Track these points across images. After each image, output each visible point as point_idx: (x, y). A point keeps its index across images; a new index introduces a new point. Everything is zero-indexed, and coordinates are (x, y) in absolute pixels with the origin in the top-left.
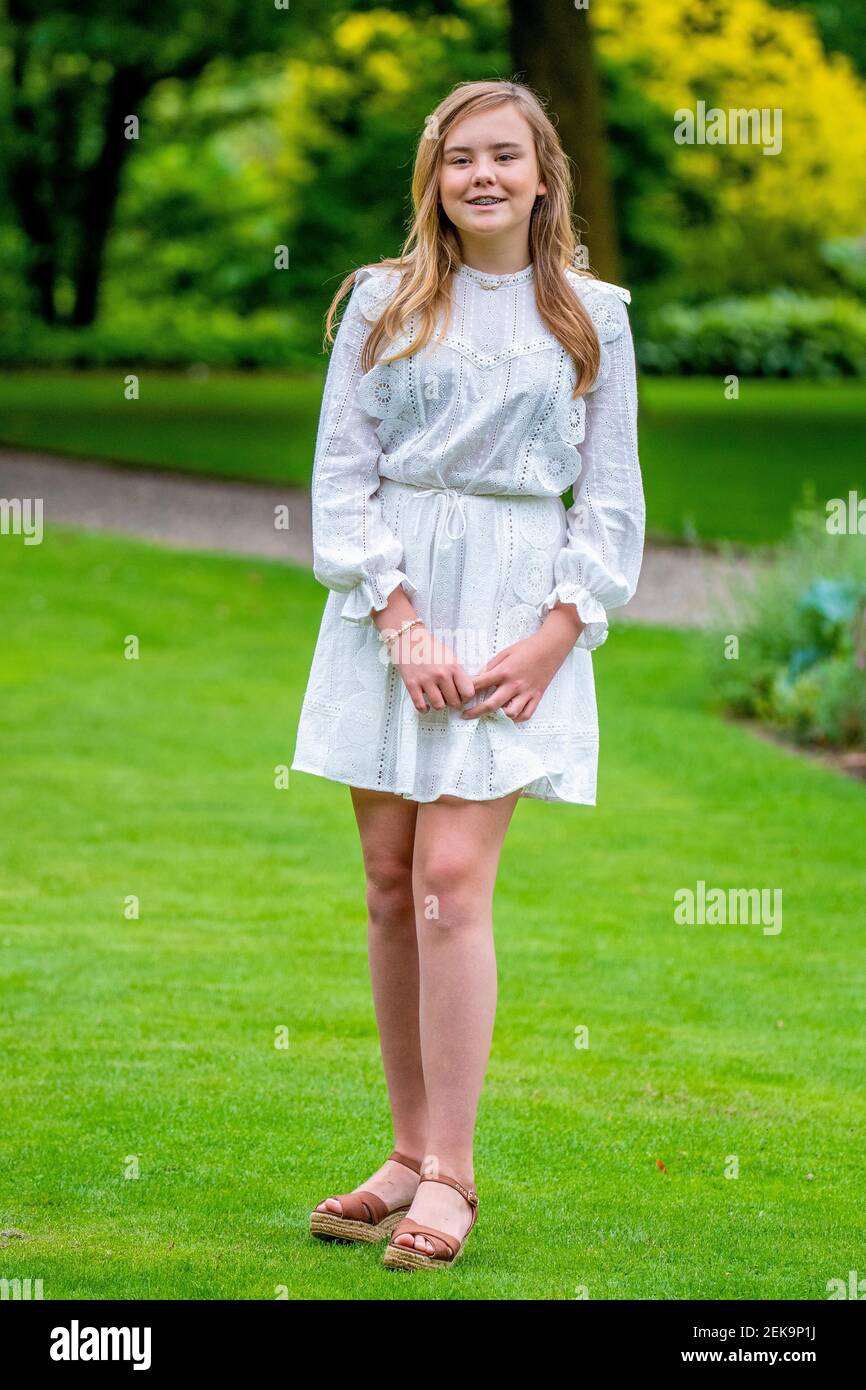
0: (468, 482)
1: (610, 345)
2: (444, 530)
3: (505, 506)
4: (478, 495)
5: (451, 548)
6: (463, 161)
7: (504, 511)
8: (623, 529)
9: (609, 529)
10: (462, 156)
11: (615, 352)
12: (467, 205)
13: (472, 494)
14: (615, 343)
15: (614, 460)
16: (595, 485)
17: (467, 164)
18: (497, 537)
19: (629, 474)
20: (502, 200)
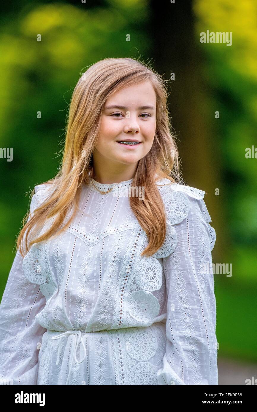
0: (85, 324)
1: (178, 227)
2: (74, 358)
3: (115, 337)
4: (95, 332)
5: (80, 369)
6: (117, 115)
7: (115, 340)
8: (197, 349)
9: (186, 350)
10: (117, 111)
11: (182, 231)
12: (117, 144)
13: (92, 332)
14: (182, 225)
15: (186, 303)
16: (175, 320)
17: (121, 117)
18: (111, 359)
19: (197, 311)
20: (140, 143)
